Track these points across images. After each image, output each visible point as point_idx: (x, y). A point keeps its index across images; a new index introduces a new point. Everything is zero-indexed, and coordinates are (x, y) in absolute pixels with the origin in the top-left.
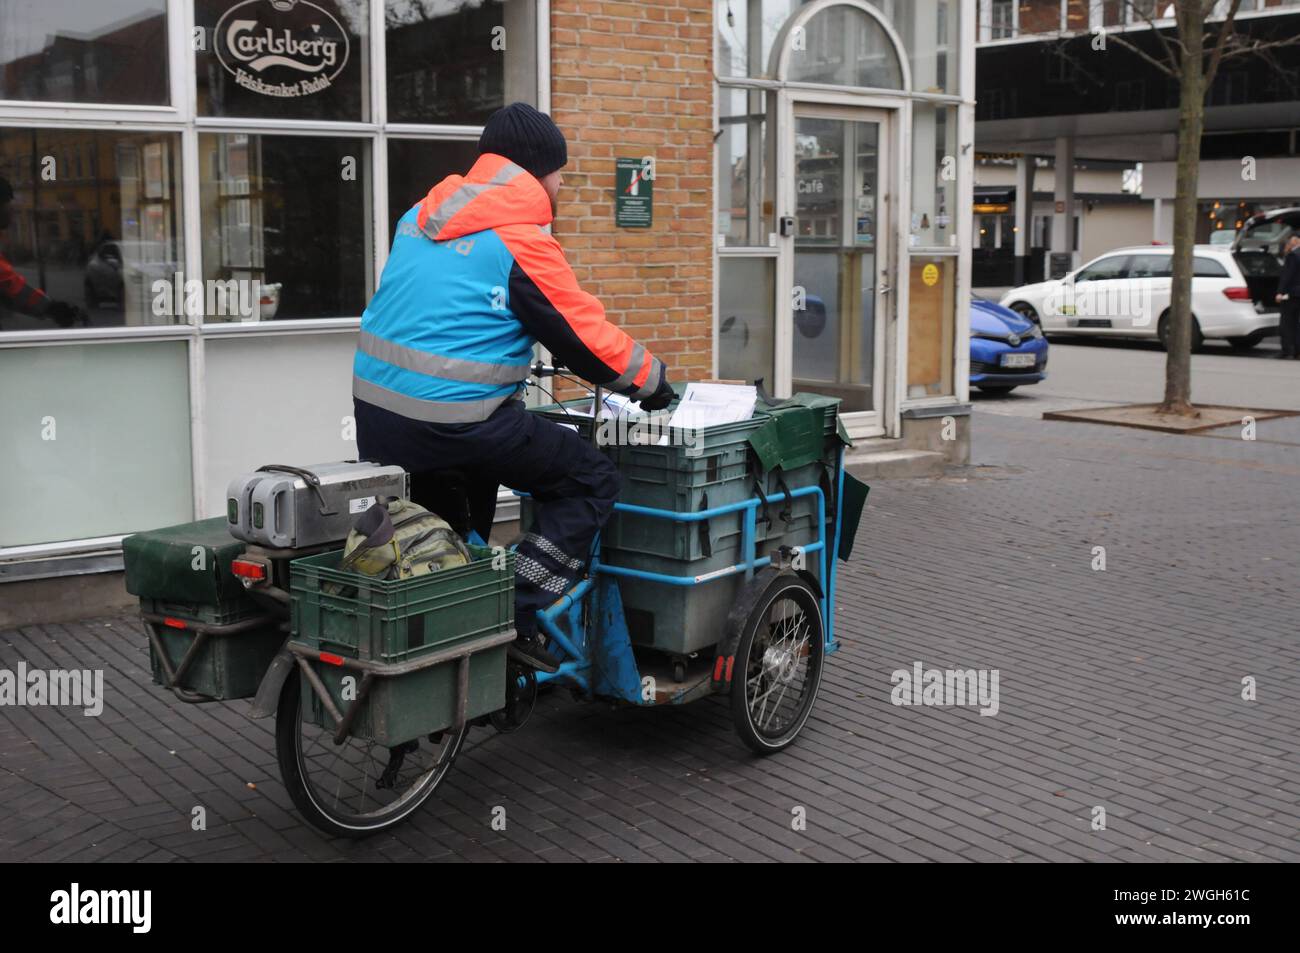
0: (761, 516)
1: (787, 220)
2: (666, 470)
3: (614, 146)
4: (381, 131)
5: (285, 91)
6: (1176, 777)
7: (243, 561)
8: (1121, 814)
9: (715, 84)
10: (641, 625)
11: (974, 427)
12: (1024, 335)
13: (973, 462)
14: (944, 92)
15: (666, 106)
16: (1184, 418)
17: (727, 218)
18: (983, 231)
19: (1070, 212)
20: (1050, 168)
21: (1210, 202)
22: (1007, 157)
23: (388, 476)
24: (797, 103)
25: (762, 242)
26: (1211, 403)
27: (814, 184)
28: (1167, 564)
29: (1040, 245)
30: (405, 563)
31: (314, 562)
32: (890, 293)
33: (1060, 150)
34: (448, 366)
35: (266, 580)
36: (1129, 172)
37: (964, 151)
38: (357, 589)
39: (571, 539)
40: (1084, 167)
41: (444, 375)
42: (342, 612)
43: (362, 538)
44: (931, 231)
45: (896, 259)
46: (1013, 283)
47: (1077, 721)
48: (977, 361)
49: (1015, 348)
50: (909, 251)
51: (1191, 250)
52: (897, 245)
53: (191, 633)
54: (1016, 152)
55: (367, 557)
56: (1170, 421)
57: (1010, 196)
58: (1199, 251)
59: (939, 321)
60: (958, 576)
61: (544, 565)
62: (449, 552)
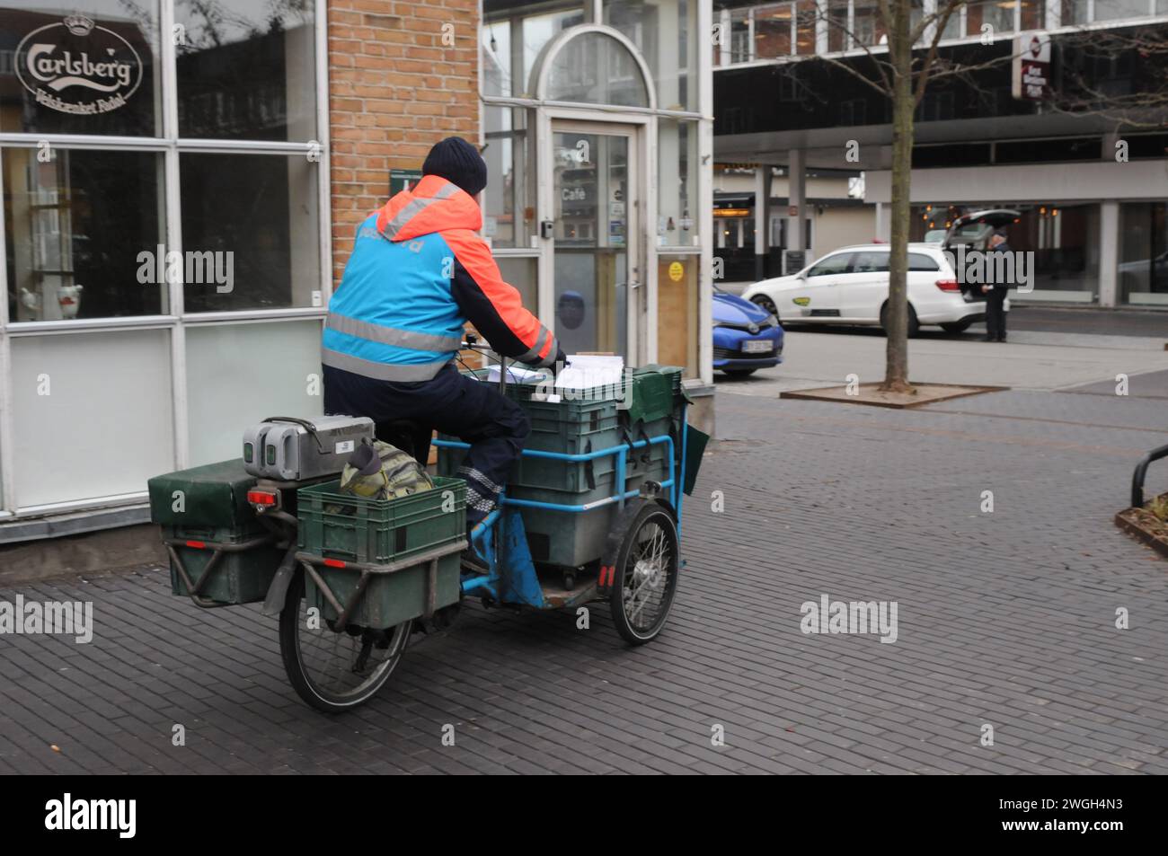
0: (629, 458)
1: (547, 224)
2: (559, 421)
3: (388, 159)
4: (173, 146)
5: (83, 109)
6: (893, 711)
7: (255, 491)
8: (845, 746)
9: (480, 102)
10: (539, 545)
11: (717, 406)
12: (762, 324)
13: (718, 438)
14: (686, 110)
15: (434, 123)
16: (903, 395)
17: (493, 223)
18: (727, 233)
19: (802, 215)
20: (785, 176)
21: (923, 206)
22: (746, 167)
23: (362, 425)
24: (554, 120)
25: (527, 245)
26: (925, 381)
27: (577, 192)
28: (886, 524)
29: (778, 244)
30: (390, 488)
31: (321, 489)
32: (641, 289)
33: (793, 160)
34: (405, 337)
35: (276, 506)
36: (855, 179)
37: (704, 162)
38: (356, 508)
39: (497, 470)
40: (815, 175)
41: (401, 344)
42: (342, 527)
43: (355, 470)
44: (676, 232)
45: (646, 258)
46: (753, 277)
47: (807, 664)
48: (719, 347)
49: (754, 335)
50: (657, 251)
51: (905, 247)
52: (646, 246)
53: (209, 551)
54: (754, 162)
55: (363, 483)
56: (891, 398)
57: (750, 202)
58: (913, 248)
59: (685, 313)
60: (703, 538)
61: (477, 491)
62: (419, 480)
